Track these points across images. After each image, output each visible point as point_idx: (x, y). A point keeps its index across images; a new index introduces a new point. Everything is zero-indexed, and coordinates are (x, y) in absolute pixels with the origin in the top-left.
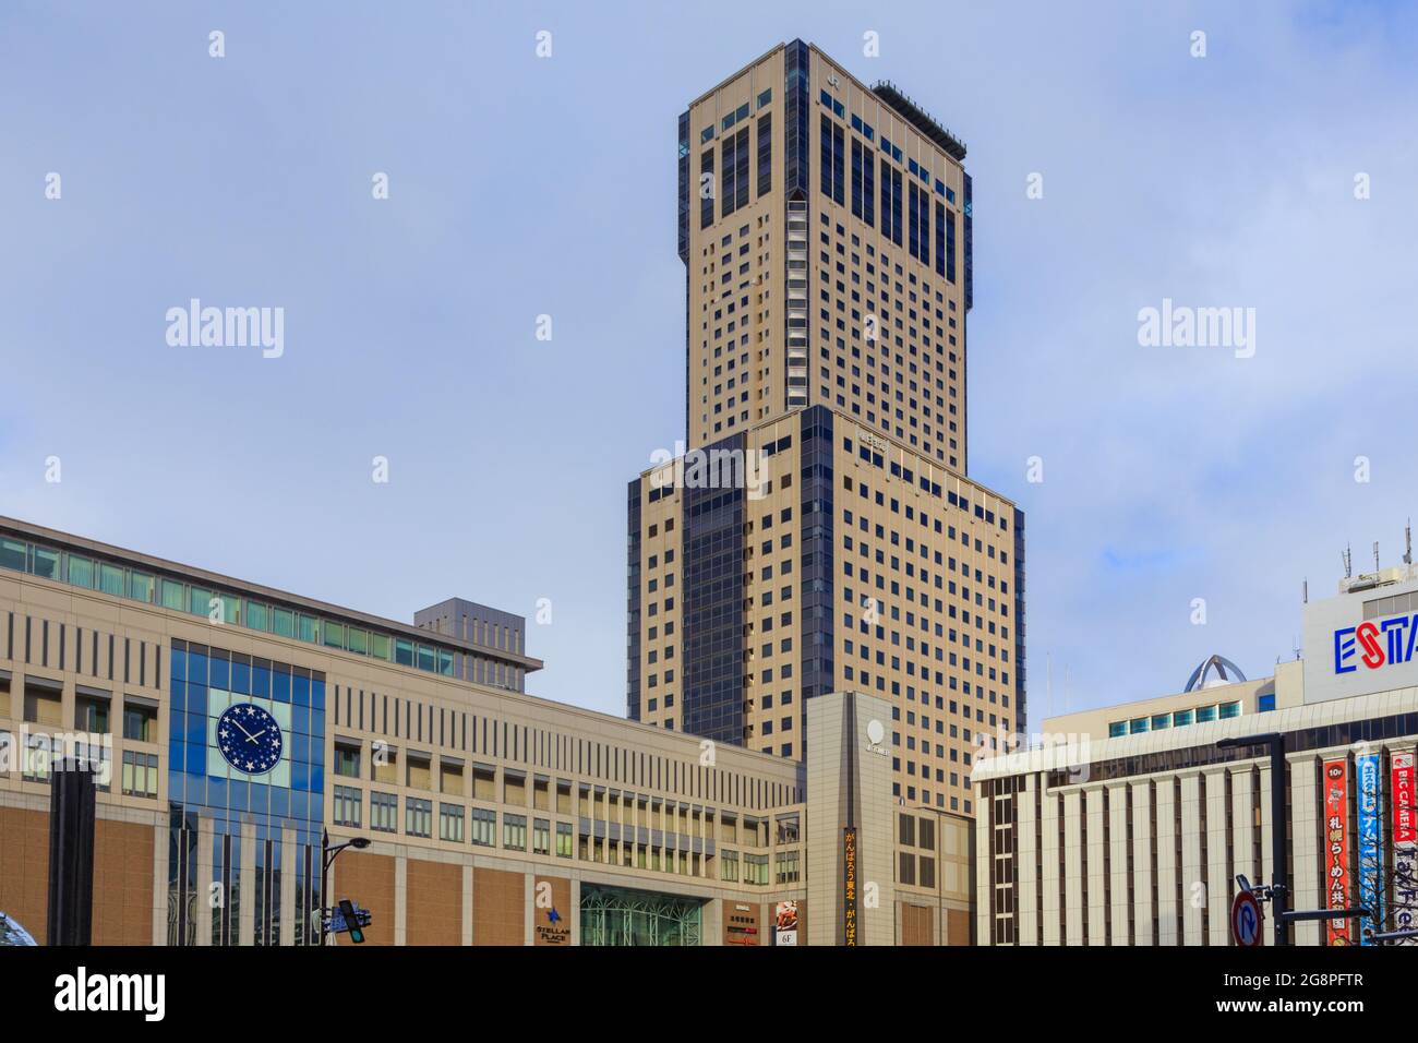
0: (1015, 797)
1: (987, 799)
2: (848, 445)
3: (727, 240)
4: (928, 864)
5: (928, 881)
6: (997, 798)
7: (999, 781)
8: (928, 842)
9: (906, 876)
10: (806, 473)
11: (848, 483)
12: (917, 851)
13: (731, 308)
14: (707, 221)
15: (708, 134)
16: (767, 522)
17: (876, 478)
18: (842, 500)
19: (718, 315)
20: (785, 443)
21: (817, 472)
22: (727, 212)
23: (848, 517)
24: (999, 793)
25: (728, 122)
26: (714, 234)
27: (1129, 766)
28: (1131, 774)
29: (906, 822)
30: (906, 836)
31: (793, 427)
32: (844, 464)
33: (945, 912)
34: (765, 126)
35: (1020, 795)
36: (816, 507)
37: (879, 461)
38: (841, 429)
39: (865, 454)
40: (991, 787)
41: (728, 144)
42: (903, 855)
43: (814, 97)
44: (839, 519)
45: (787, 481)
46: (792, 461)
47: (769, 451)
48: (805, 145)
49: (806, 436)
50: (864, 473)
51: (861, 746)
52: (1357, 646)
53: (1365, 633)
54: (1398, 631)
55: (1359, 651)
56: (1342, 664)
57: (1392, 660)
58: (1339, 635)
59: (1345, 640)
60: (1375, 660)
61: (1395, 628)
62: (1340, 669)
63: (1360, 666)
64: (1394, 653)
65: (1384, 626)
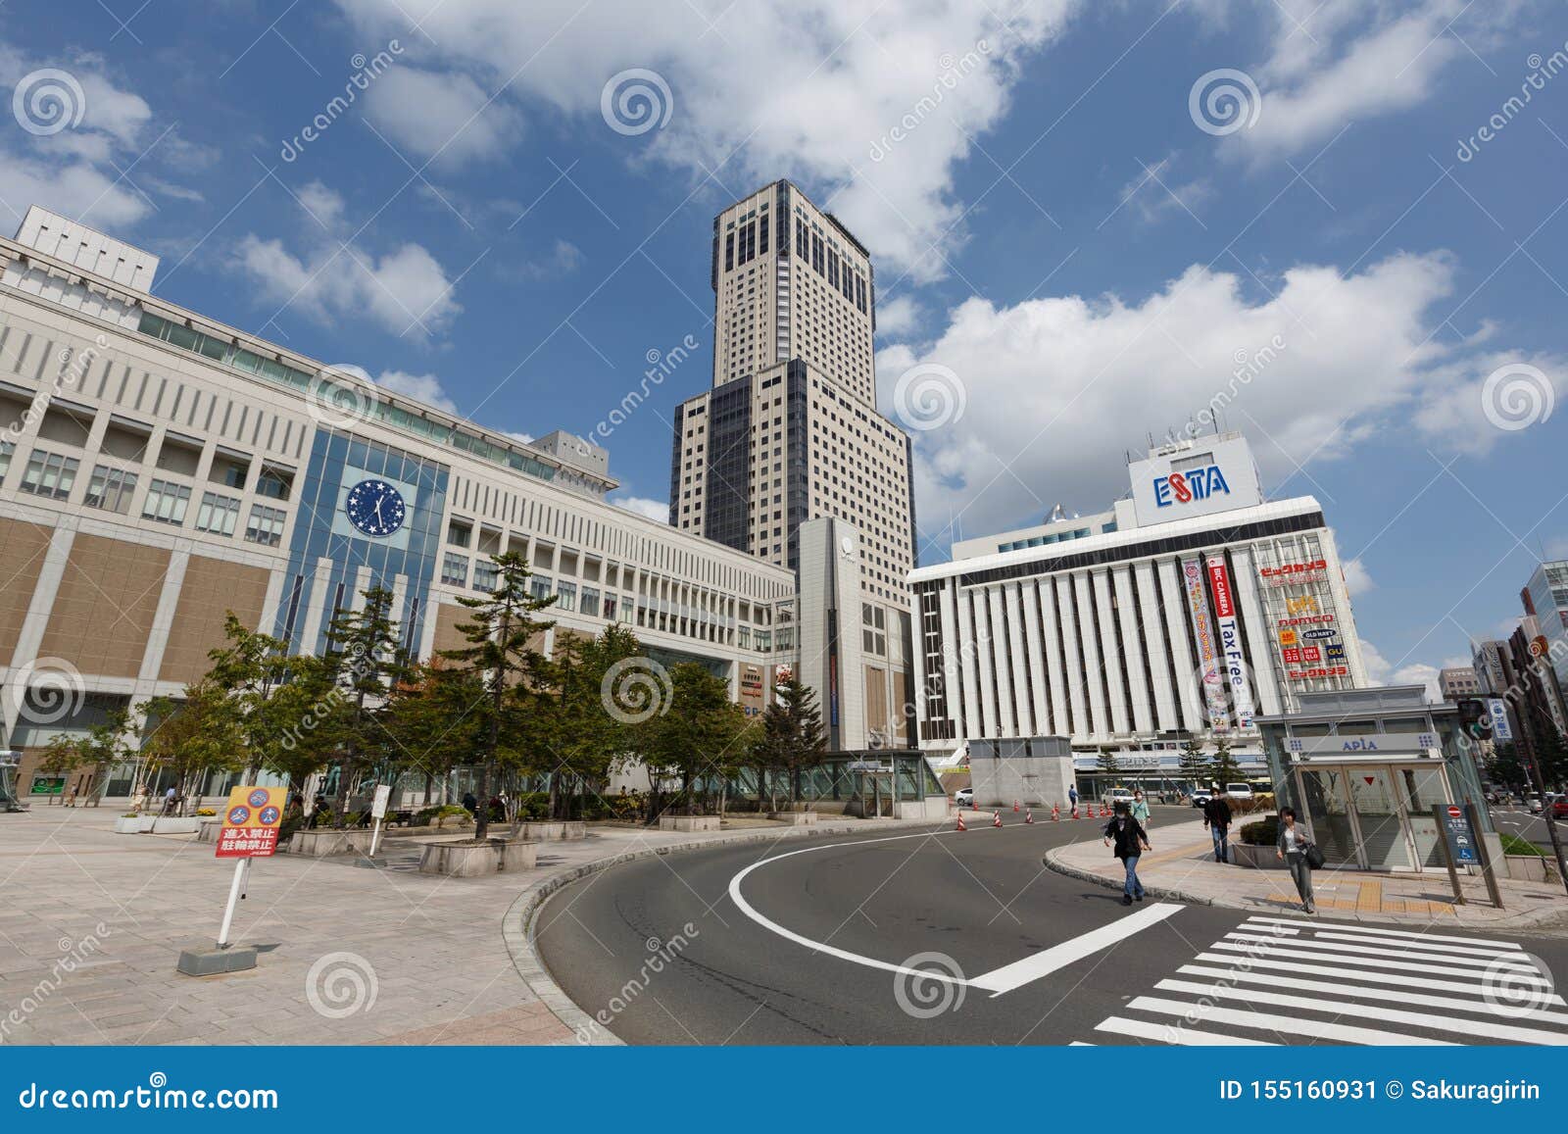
0: (938, 594)
1: (917, 596)
2: (815, 384)
3: (741, 277)
4: (880, 640)
5: (881, 651)
6: (925, 594)
7: (925, 583)
8: (880, 624)
9: (868, 647)
10: (791, 397)
11: (816, 405)
12: (874, 629)
13: (743, 311)
14: (729, 267)
15: (731, 226)
16: (765, 426)
17: (832, 405)
18: (813, 415)
19: (735, 315)
20: (777, 380)
21: (796, 396)
22: (741, 262)
23: (816, 425)
24: (926, 591)
25: (743, 220)
26: (734, 274)
27: (1016, 571)
28: (1021, 575)
29: (867, 609)
30: (867, 619)
31: (783, 372)
32: (812, 394)
33: (892, 674)
34: (765, 221)
35: (942, 592)
36: (798, 416)
37: (832, 396)
38: (811, 375)
39: (825, 390)
40: (919, 587)
41: (742, 233)
42: (865, 631)
43: (793, 208)
44: (810, 425)
45: (778, 402)
46: (781, 390)
47: (766, 385)
48: (788, 229)
49: (791, 375)
50: (825, 401)
51: (839, 554)
52: (1171, 489)
53: (1175, 480)
54: (1199, 478)
55: (1173, 492)
56: (1162, 501)
57: (1196, 497)
58: (1156, 482)
59: (1161, 485)
60: (1184, 497)
61: (1195, 477)
62: (1160, 504)
63: (1175, 502)
64: (1198, 494)
65: (1188, 475)
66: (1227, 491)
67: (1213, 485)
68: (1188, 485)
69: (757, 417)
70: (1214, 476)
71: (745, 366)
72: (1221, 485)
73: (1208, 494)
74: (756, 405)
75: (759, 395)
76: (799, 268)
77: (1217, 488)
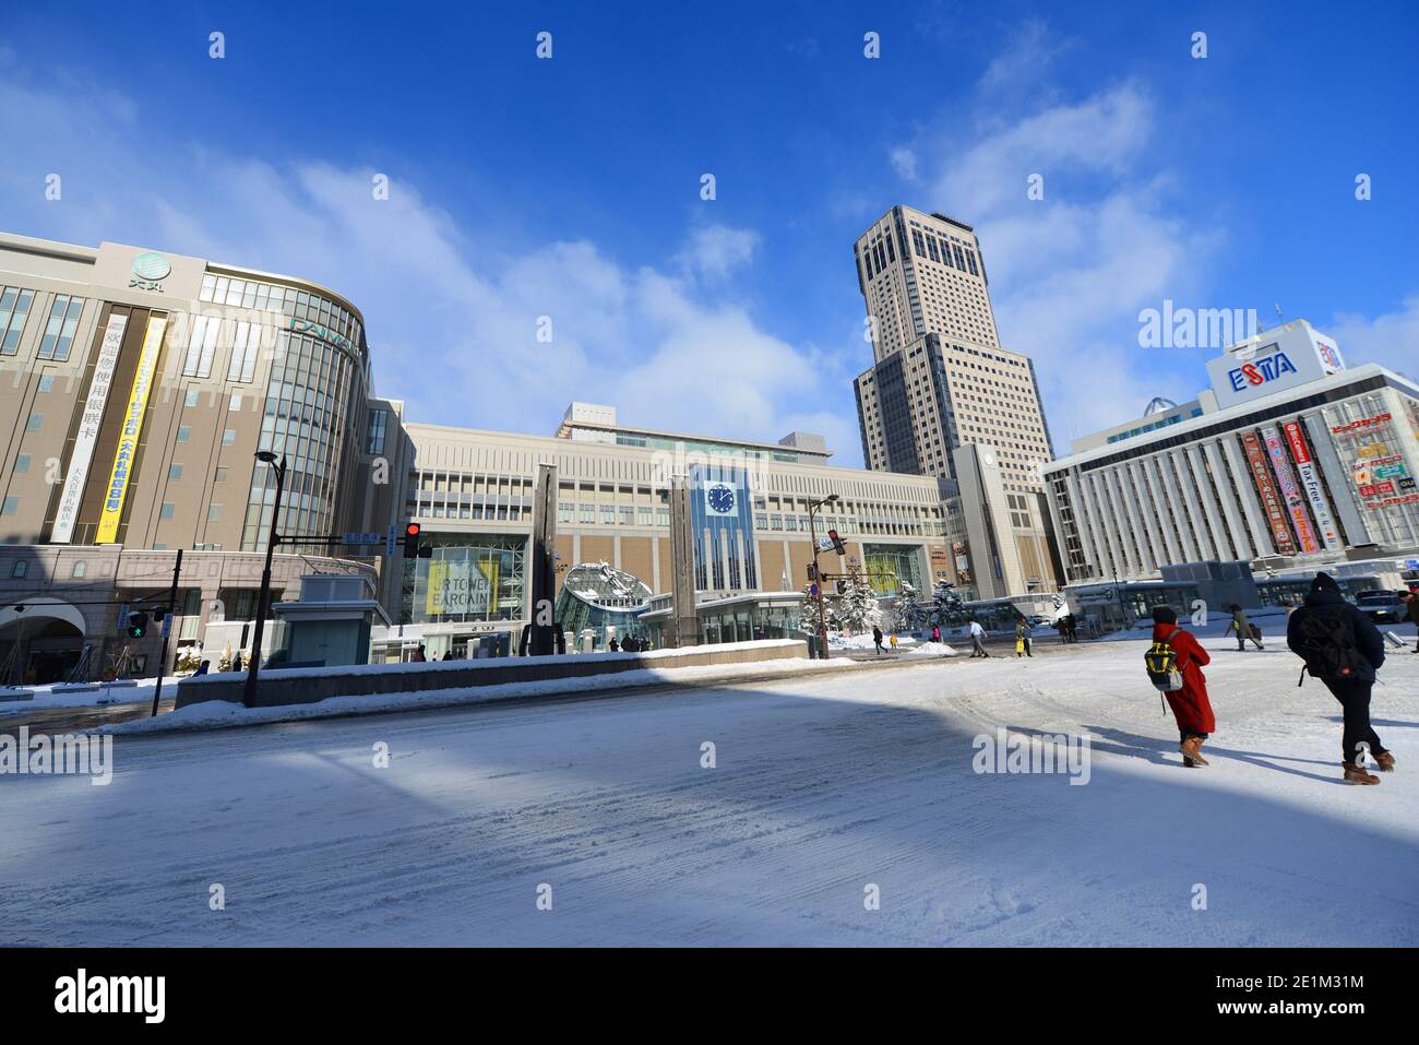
0: (1065, 480)
1: (1049, 484)
2: (947, 346)
3: (880, 282)
4: (1025, 517)
5: (1026, 524)
6: (1055, 481)
7: (1054, 474)
8: (1023, 506)
9: (1017, 525)
10: (931, 360)
11: (951, 361)
12: (1019, 511)
13: (886, 306)
14: (870, 276)
15: (866, 248)
16: (917, 383)
17: (962, 356)
18: (949, 368)
20: (919, 350)
21: (935, 359)
22: (878, 271)
23: (953, 374)
24: (1055, 479)
25: (874, 241)
26: (874, 280)
29: (1011, 498)
30: (1013, 506)
31: (923, 344)
32: (946, 353)
33: (1040, 538)
34: (889, 238)
35: (1067, 478)
36: (938, 373)
37: (962, 350)
38: (943, 340)
39: (956, 348)
40: (1049, 477)
41: (875, 251)
42: (1012, 514)
43: (907, 223)
44: (949, 374)
45: (923, 365)
46: (924, 357)
47: (912, 355)
48: (906, 240)
49: (928, 345)
50: (957, 355)
51: (983, 466)
52: (1244, 376)
53: (1247, 369)
54: (1268, 365)
55: (1246, 379)
56: (1238, 386)
57: (1268, 380)
58: (1231, 373)
59: (1235, 375)
60: (1256, 381)
61: (1265, 363)
62: (1236, 390)
63: (1249, 386)
64: (1269, 376)
65: (1258, 363)
66: (1295, 371)
67: (1280, 369)
68: (1258, 371)
69: (910, 378)
70: (1280, 361)
71: (895, 344)
72: (1288, 366)
73: (1278, 376)
74: (907, 370)
75: (909, 363)
76: (920, 265)
77: (1286, 369)
